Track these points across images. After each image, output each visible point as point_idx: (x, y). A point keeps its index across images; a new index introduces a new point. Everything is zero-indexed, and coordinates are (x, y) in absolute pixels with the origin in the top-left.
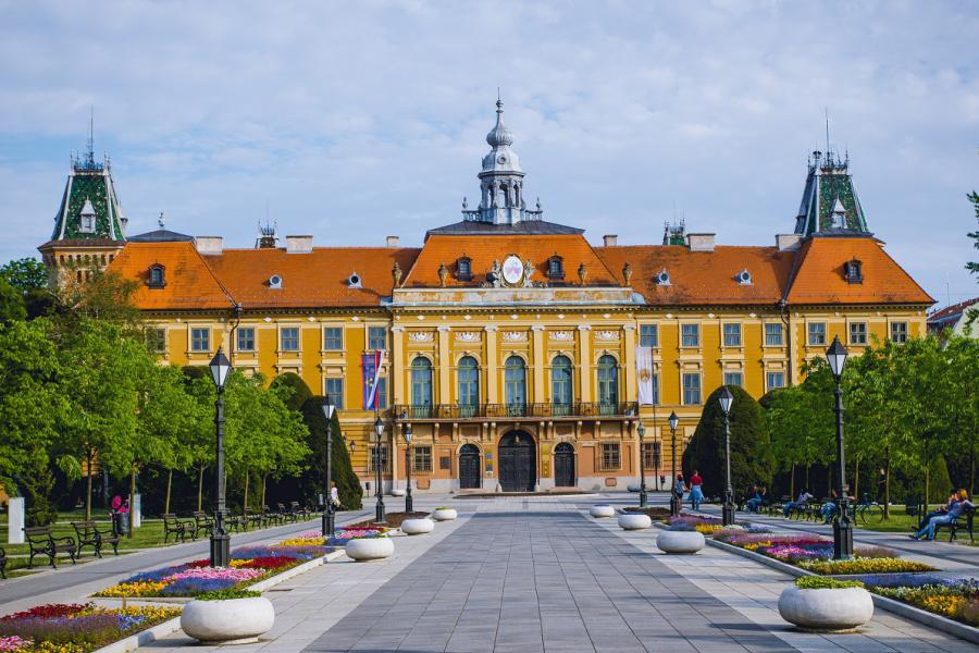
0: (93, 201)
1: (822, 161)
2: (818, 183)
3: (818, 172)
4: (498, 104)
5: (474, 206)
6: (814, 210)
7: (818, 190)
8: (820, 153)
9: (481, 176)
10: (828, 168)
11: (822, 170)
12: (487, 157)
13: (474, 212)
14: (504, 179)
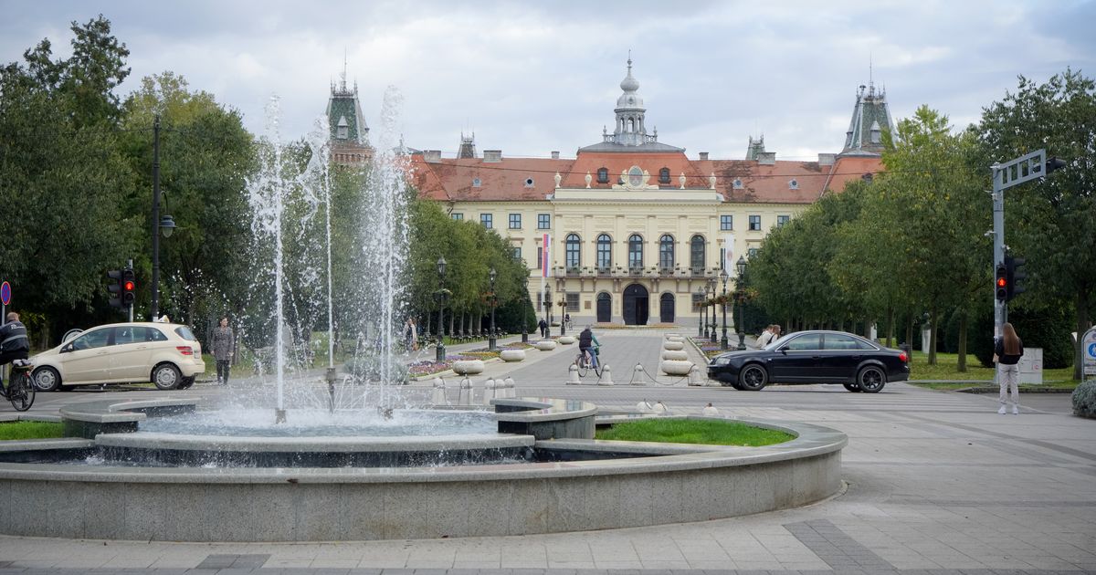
0: (347, 116)
1: (867, 92)
2: (861, 108)
3: (862, 101)
4: (629, 62)
5: (611, 132)
6: (858, 129)
7: (862, 115)
8: (864, 87)
9: (617, 111)
10: (870, 98)
11: (866, 99)
12: (621, 98)
13: (611, 136)
14: (631, 113)
